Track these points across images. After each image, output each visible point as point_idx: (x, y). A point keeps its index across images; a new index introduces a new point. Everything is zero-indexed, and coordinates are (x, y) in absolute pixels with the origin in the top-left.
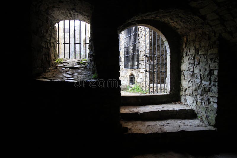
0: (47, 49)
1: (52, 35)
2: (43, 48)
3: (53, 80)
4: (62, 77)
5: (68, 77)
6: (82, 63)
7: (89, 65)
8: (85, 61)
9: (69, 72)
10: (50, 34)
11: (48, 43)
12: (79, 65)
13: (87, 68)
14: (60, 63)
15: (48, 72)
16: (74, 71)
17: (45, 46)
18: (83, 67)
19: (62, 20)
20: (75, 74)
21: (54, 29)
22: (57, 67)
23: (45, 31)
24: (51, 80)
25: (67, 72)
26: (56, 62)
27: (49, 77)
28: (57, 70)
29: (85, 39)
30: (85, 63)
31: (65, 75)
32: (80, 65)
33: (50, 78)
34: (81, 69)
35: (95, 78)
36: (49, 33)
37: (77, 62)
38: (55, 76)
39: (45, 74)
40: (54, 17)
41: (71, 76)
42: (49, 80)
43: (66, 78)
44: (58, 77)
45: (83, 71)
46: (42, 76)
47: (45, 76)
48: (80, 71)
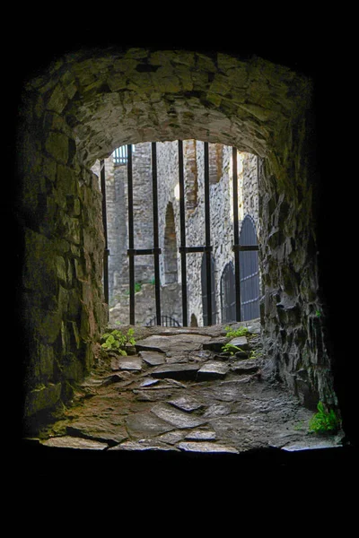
0: (73, 291)
1: (87, 219)
2: (61, 288)
3: (116, 444)
4: (154, 426)
5: (185, 425)
6: (232, 349)
7: (270, 363)
8: (243, 341)
9: (181, 401)
10: (79, 217)
11: (76, 261)
12: (216, 359)
13: (266, 375)
14: (124, 353)
15: (81, 399)
16: (207, 394)
17: (67, 277)
18: (240, 372)
19: (124, 142)
20: (215, 410)
21: (90, 186)
22: (119, 374)
23: (64, 205)
24: (111, 443)
25: (169, 397)
26: (107, 345)
27: (99, 431)
28: (119, 390)
29: (177, 211)
30: (245, 347)
31: (165, 414)
32: (224, 360)
33: (102, 436)
34: (236, 384)
35: (323, 434)
36: (77, 213)
37: (205, 347)
38: (118, 420)
39: (74, 413)
40: (94, 133)
41: (197, 423)
42: (102, 447)
43: (177, 434)
44: (136, 426)
45: (247, 391)
46: (61, 425)
47: (75, 425)
48: (231, 393)
